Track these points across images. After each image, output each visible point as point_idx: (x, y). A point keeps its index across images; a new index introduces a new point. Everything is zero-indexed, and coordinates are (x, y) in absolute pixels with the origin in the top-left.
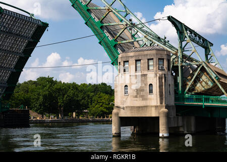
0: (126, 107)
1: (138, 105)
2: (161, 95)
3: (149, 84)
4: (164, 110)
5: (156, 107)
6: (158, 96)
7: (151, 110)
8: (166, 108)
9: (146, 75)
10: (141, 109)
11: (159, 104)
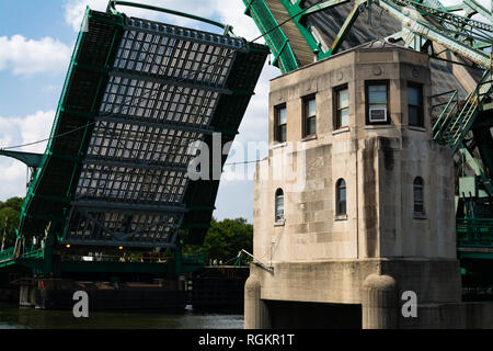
0: (279, 265)
1: (309, 260)
2: (370, 223)
3: (335, 181)
4: (377, 278)
5: (355, 265)
6: (362, 225)
7: (341, 280)
8: (383, 272)
9: (330, 145)
10: (313, 273)
11: (363, 256)
